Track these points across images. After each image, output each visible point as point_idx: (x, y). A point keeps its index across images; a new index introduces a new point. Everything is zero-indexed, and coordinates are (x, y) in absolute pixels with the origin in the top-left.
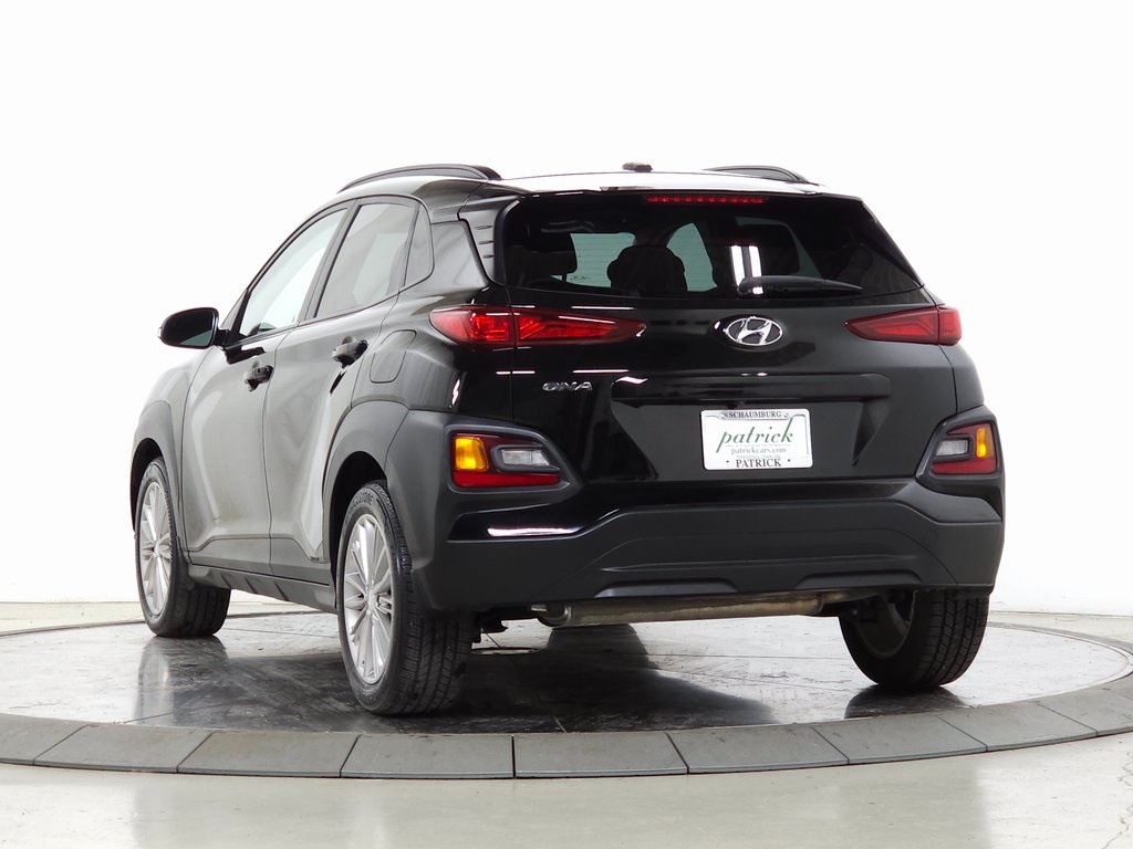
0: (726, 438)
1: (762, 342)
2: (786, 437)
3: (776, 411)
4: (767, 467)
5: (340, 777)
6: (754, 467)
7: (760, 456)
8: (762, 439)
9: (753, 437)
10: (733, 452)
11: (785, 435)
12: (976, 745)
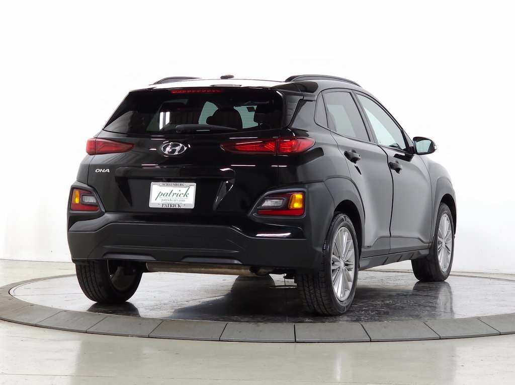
0: (160, 194)
1: (176, 153)
2: (186, 195)
3: (182, 183)
4: (175, 207)
5: (220, 341)
6: (169, 207)
7: (173, 202)
8: (175, 195)
9: (172, 194)
10: (162, 200)
11: (185, 194)
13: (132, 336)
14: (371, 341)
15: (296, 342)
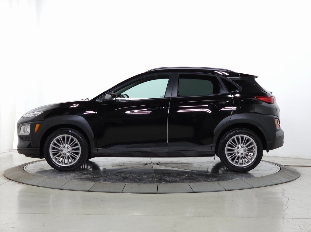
12: (251, 187)
13: (81, 191)
14: (193, 192)
15: (158, 193)
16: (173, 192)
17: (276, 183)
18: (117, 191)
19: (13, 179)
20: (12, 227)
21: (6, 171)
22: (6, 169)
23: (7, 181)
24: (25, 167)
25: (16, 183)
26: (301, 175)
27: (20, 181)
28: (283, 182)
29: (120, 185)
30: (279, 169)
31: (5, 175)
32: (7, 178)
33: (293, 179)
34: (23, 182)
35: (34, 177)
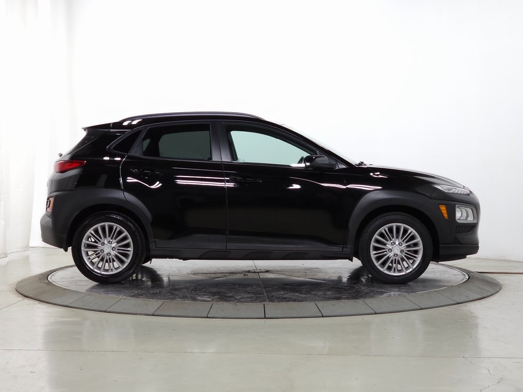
13: (140, 314)
14: (323, 317)
15: (265, 318)
16: (289, 316)
17: (459, 301)
18: (199, 315)
19: (30, 295)
20: (31, 372)
21: (19, 283)
22: (20, 279)
23: (21, 298)
24: (50, 276)
25: (36, 303)
26: (503, 288)
27: (43, 299)
28: (472, 299)
29: (202, 306)
30: (467, 277)
31: (19, 290)
32: (22, 295)
33: (489, 294)
34: (47, 301)
35: (66, 293)
